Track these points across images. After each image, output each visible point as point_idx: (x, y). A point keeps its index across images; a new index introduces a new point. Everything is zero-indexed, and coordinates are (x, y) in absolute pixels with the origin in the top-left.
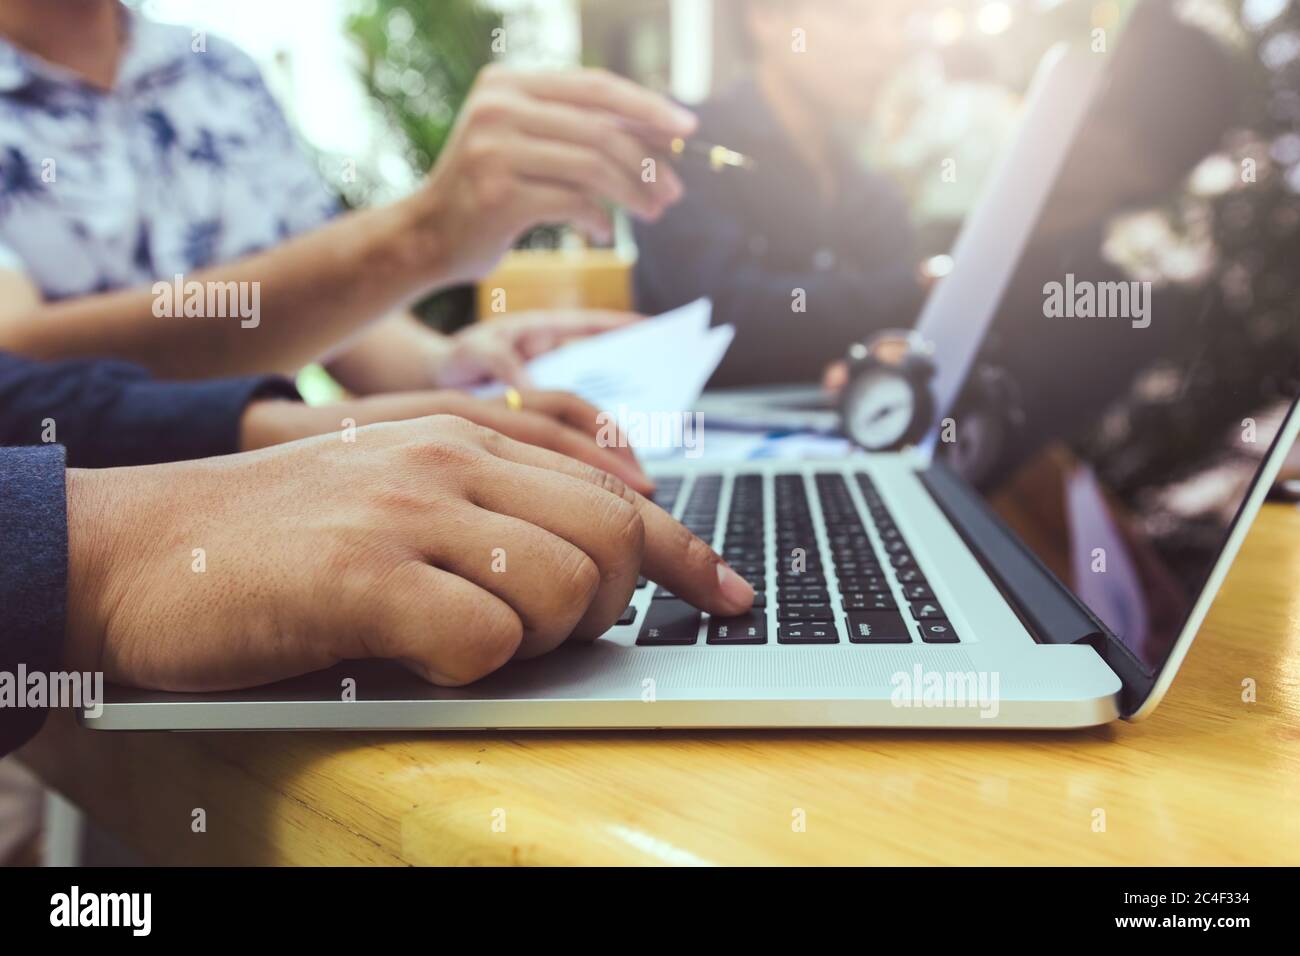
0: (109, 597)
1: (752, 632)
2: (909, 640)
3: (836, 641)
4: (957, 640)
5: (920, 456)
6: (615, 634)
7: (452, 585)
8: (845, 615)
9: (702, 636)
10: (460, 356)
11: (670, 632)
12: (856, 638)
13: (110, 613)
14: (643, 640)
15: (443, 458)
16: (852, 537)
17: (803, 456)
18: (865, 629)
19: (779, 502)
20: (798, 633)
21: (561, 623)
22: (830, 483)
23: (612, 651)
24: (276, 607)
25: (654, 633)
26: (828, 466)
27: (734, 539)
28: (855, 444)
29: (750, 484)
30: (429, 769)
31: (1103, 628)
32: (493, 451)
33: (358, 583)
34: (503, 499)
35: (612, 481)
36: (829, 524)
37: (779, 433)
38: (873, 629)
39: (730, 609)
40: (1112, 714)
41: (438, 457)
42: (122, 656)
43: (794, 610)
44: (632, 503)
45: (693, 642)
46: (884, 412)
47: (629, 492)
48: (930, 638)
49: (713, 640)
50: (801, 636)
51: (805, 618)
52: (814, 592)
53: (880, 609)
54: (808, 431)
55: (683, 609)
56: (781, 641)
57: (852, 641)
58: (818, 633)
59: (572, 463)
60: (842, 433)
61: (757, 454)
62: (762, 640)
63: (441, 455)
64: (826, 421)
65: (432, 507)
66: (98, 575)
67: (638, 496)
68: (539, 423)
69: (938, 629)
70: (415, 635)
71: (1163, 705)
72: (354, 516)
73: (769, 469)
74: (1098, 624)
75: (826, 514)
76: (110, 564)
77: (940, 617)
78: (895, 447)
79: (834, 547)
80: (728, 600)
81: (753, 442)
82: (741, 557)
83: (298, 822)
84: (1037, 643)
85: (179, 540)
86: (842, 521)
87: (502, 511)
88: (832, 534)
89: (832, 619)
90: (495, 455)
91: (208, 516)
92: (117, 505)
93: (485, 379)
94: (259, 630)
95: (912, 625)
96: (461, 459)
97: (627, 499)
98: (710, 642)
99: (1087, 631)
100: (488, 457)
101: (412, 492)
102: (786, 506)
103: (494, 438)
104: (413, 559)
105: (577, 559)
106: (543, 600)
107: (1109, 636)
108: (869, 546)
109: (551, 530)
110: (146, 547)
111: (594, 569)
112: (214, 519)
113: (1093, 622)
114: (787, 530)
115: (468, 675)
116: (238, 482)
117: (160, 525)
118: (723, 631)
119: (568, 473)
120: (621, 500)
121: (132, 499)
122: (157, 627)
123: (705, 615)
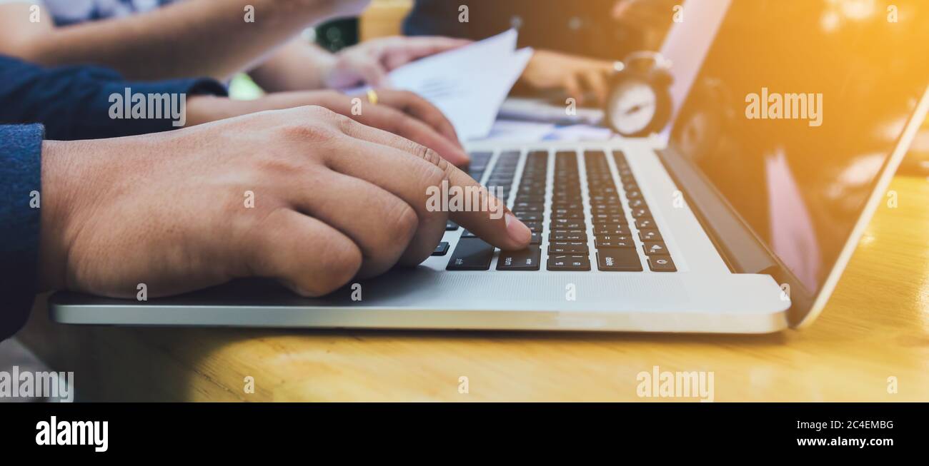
0: (70, 231)
1: (529, 262)
2: (641, 269)
3: (588, 269)
4: (675, 270)
5: (660, 140)
6: (432, 262)
7: (312, 226)
8: (596, 251)
9: (494, 264)
10: (342, 67)
11: (471, 261)
12: (603, 267)
13: (70, 242)
14: (452, 267)
15: (308, 135)
16: (607, 195)
17: (578, 140)
18: (609, 261)
19: (557, 170)
20: (561, 263)
21: (390, 254)
22: (595, 158)
23: (429, 274)
24: (186, 240)
25: (459, 262)
26: (593, 147)
27: (522, 196)
28: (615, 131)
29: (538, 158)
30: (294, 356)
31: (779, 263)
32: (346, 131)
33: (243, 224)
34: (351, 165)
35: (431, 154)
36: (590, 187)
37: (564, 123)
38: (615, 261)
39: (514, 245)
40: (782, 325)
41: (305, 135)
42: (80, 274)
43: (560, 247)
44: (444, 170)
45: (487, 268)
46: (636, 109)
47: (443, 162)
48: (655, 268)
49: (501, 267)
50: (564, 265)
51: (567, 253)
52: (576, 234)
53: (622, 247)
54: (583, 122)
55: (481, 245)
56: (549, 268)
57: (600, 269)
58: (576, 263)
59: (402, 141)
60: (606, 124)
61: (548, 138)
62: (536, 267)
63: (307, 134)
64: (596, 115)
65: (299, 171)
66: (62, 216)
67: (450, 165)
68: (389, 113)
69: (662, 262)
70: (284, 261)
71: (820, 318)
72: (243, 175)
73: (552, 148)
74: (777, 260)
75: (590, 180)
76: (71, 207)
77: (665, 254)
78: (643, 134)
79: (593, 203)
80: (513, 239)
81: (546, 129)
82: (527, 210)
83: (206, 391)
84: (733, 272)
85: (120, 192)
86: (601, 184)
87: (349, 174)
88: (592, 194)
89: (588, 254)
90: (347, 134)
91: (142, 175)
92: (78, 166)
93: (360, 84)
94: (175, 256)
95: (644, 259)
96: (321, 137)
97: (440, 167)
98: (498, 268)
99: (768, 264)
100: (340, 135)
101: (286, 160)
102: (562, 174)
103: (348, 122)
104: (285, 206)
105: (402, 208)
106: (376, 237)
107: (784, 269)
108: (618, 203)
109: (384, 187)
110: (97, 197)
111: (414, 216)
112: (146, 177)
113: (773, 259)
114: (561, 191)
115: (322, 290)
116: (164, 151)
117: (108, 181)
118: (509, 261)
119: (398, 148)
120: (436, 167)
121: (89, 162)
122: (103, 253)
123: (497, 250)
